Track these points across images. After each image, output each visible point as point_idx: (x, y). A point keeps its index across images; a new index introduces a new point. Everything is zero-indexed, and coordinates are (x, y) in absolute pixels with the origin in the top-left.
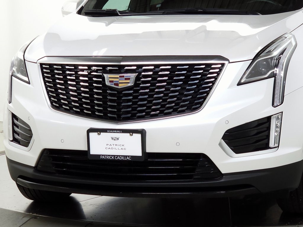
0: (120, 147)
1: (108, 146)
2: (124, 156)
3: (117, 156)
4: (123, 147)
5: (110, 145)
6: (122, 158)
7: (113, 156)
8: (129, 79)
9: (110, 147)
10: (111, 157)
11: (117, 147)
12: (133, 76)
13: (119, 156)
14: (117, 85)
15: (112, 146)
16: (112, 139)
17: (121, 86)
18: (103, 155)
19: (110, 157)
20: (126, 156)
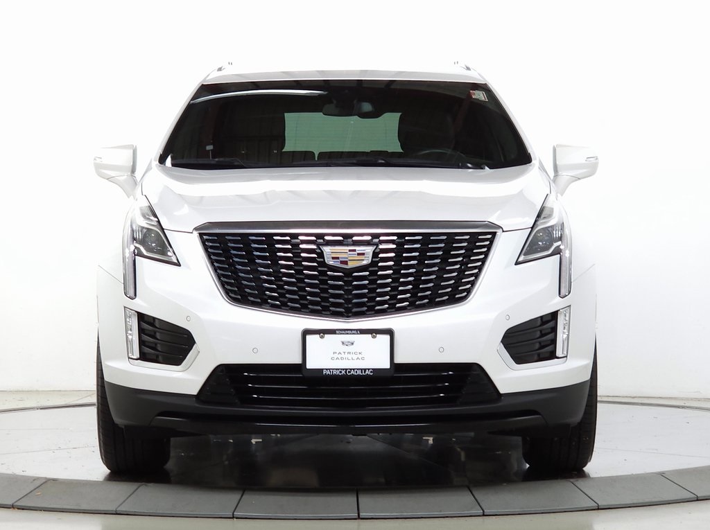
0: (355, 357)
1: (336, 356)
2: (362, 369)
3: (351, 369)
4: (360, 356)
5: (340, 353)
6: (359, 372)
7: (344, 369)
8: (363, 254)
9: (339, 356)
10: (341, 372)
11: (350, 356)
12: (369, 250)
13: (354, 369)
14: (346, 263)
15: (343, 355)
16: (343, 343)
17: (351, 265)
18: (327, 369)
19: (338, 372)
20: (365, 370)
